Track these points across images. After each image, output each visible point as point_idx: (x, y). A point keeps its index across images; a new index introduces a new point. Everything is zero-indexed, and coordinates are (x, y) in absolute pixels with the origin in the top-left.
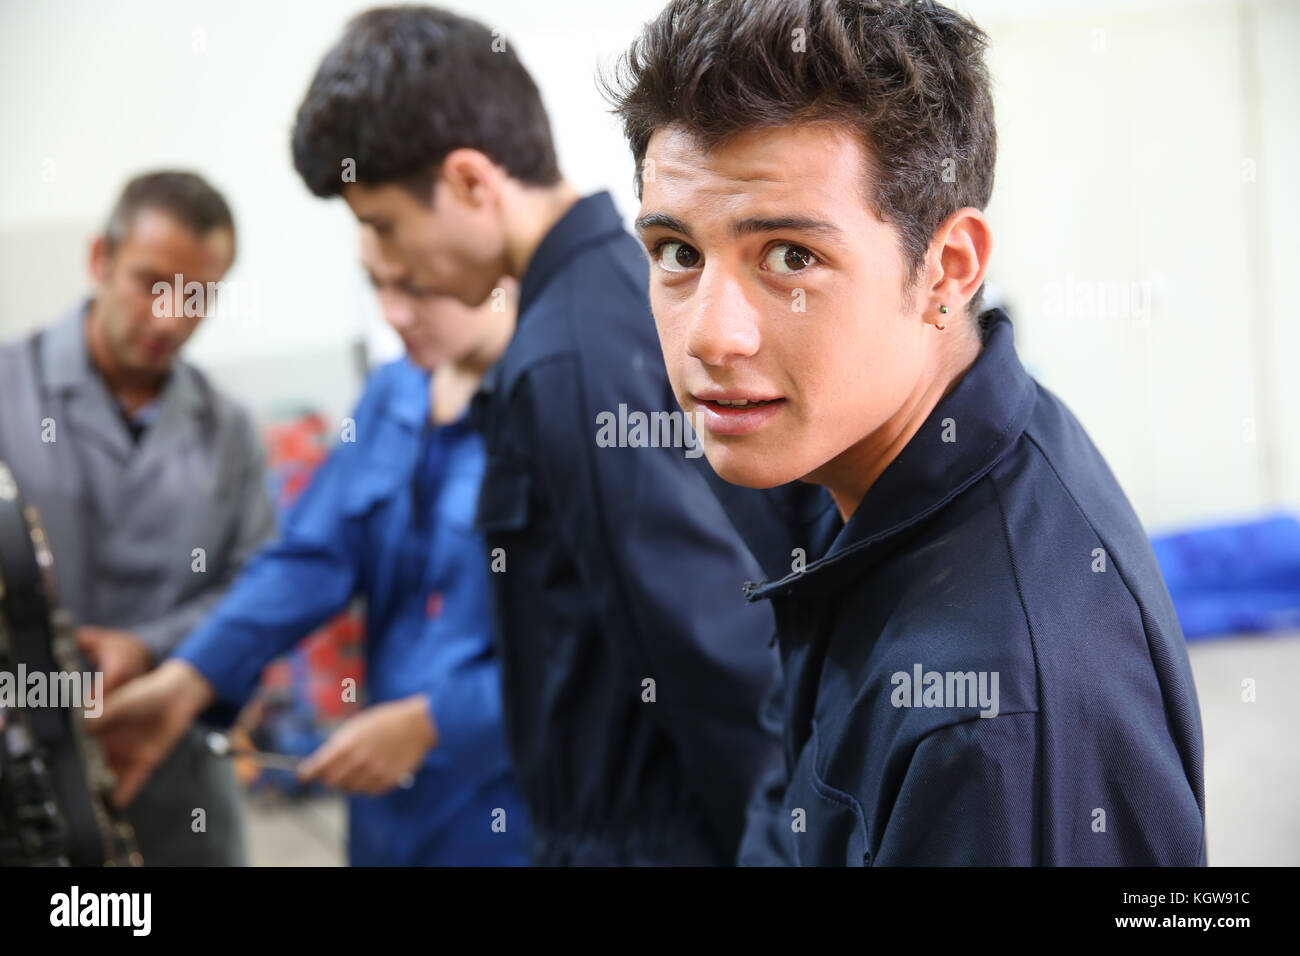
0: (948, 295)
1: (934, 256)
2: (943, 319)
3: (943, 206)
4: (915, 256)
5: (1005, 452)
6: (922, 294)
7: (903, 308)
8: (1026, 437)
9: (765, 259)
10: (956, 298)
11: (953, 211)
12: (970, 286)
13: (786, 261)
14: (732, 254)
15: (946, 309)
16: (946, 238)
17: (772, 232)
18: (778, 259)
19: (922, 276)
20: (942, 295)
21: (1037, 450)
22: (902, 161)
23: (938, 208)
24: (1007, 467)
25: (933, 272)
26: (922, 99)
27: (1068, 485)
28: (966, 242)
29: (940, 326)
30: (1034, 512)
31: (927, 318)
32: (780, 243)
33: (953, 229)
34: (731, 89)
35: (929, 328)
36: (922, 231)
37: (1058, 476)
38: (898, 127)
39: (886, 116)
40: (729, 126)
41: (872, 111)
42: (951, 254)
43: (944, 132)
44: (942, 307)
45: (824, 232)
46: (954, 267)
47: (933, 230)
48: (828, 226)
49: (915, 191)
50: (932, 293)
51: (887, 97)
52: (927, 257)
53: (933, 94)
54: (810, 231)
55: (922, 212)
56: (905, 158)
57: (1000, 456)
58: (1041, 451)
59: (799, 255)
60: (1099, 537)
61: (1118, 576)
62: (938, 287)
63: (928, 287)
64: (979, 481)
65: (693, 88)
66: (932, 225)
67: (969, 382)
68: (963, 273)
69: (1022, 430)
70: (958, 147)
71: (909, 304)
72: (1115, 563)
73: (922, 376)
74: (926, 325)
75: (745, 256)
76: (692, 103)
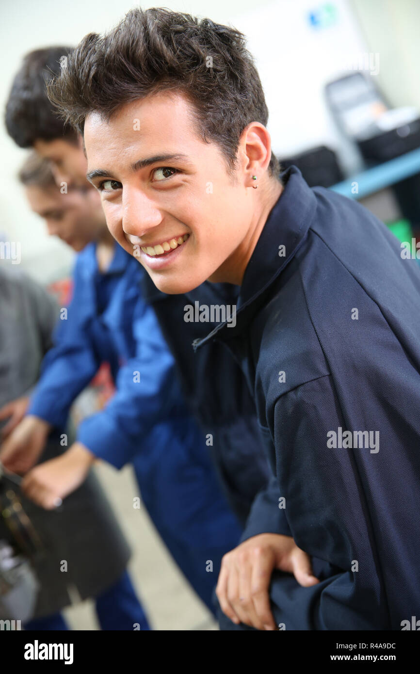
0: (255, 169)
1: (242, 151)
2: (254, 183)
3: (240, 125)
4: (231, 157)
5: (301, 242)
6: (241, 173)
7: (231, 183)
8: (311, 231)
9: (153, 177)
10: (261, 170)
11: (247, 125)
12: (265, 161)
13: (164, 175)
14: (136, 179)
15: (255, 177)
16: (245, 141)
17: (152, 165)
18: (159, 175)
19: (238, 164)
20: (251, 170)
21: (317, 236)
22: (209, 105)
23: (237, 127)
24: (303, 250)
25: (243, 161)
26: (211, 70)
27: (335, 251)
28: (257, 140)
29: (255, 187)
30: (316, 271)
31: (247, 185)
32: (158, 169)
33: (248, 135)
34: (110, 81)
35: (250, 189)
36: (231, 142)
37: (329, 248)
38: (203, 86)
39: (195, 81)
40: (115, 103)
41: (187, 81)
42: (251, 148)
43: (229, 86)
44: (253, 177)
45: (178, 159)
46: (254, 155)
47: (238, 140)
48: (179, 155)
49: (221, 122)
50: (246, 171)
51: (192, 71)
52: (238, 155)
53: (219, 68)
54: (170, 160)
55: (229, 131)
56: (211, 104)
57: (298, 245)
58: (319, 237)
59: (170, 171)
60: (352, 274)
61: (364, 293)
62: (249, 167)
63: (243, 169)
64: (290, 262)
65: (89, 85)
66: (237, 137)
67: (276, 212)
68: (259, 157)
69: (308, 227)
70: (240, 94)
71: (234, 181)
72: (362, 287)
73: (254, 216)
74: (248, 188)
75: (143, 179)
76: (92, 93)
